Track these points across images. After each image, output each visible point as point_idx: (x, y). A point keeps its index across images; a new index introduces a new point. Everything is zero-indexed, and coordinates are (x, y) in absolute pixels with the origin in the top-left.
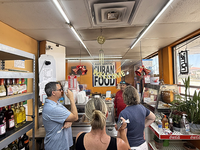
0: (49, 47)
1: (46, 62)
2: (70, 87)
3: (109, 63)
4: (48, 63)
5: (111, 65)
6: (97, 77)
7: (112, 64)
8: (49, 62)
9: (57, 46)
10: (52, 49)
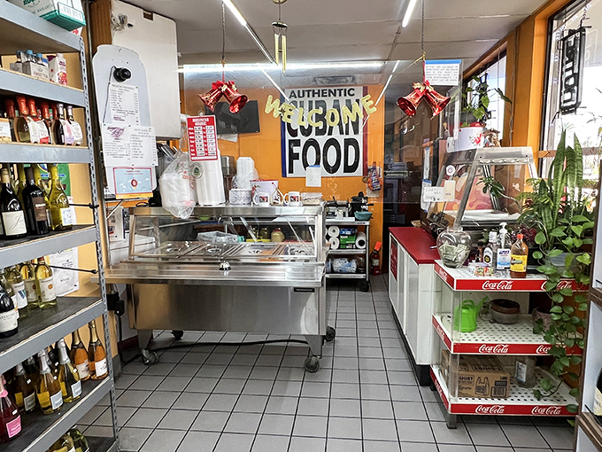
0: (123, 20)
1: (117, 70)
2: (195, 152)
3: (340, 90)
4: (121, 75)
5: (348, 97)
6: (297, 143)
7: (351, 92)
8: (126, 70)
9: (145, 16)
10: (130, 25)
